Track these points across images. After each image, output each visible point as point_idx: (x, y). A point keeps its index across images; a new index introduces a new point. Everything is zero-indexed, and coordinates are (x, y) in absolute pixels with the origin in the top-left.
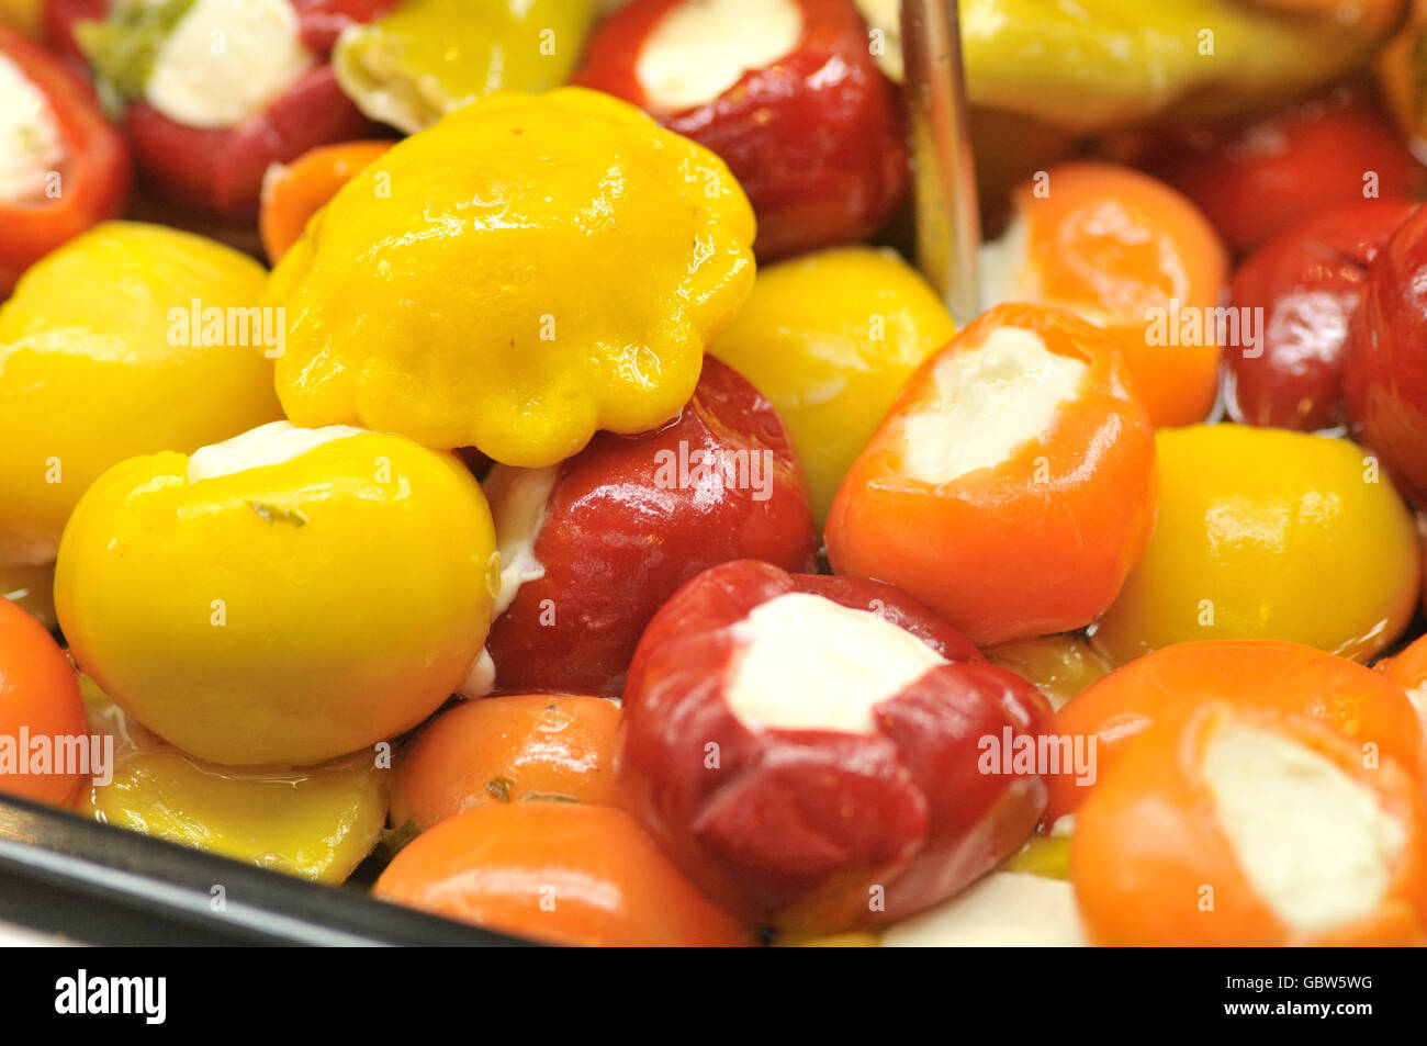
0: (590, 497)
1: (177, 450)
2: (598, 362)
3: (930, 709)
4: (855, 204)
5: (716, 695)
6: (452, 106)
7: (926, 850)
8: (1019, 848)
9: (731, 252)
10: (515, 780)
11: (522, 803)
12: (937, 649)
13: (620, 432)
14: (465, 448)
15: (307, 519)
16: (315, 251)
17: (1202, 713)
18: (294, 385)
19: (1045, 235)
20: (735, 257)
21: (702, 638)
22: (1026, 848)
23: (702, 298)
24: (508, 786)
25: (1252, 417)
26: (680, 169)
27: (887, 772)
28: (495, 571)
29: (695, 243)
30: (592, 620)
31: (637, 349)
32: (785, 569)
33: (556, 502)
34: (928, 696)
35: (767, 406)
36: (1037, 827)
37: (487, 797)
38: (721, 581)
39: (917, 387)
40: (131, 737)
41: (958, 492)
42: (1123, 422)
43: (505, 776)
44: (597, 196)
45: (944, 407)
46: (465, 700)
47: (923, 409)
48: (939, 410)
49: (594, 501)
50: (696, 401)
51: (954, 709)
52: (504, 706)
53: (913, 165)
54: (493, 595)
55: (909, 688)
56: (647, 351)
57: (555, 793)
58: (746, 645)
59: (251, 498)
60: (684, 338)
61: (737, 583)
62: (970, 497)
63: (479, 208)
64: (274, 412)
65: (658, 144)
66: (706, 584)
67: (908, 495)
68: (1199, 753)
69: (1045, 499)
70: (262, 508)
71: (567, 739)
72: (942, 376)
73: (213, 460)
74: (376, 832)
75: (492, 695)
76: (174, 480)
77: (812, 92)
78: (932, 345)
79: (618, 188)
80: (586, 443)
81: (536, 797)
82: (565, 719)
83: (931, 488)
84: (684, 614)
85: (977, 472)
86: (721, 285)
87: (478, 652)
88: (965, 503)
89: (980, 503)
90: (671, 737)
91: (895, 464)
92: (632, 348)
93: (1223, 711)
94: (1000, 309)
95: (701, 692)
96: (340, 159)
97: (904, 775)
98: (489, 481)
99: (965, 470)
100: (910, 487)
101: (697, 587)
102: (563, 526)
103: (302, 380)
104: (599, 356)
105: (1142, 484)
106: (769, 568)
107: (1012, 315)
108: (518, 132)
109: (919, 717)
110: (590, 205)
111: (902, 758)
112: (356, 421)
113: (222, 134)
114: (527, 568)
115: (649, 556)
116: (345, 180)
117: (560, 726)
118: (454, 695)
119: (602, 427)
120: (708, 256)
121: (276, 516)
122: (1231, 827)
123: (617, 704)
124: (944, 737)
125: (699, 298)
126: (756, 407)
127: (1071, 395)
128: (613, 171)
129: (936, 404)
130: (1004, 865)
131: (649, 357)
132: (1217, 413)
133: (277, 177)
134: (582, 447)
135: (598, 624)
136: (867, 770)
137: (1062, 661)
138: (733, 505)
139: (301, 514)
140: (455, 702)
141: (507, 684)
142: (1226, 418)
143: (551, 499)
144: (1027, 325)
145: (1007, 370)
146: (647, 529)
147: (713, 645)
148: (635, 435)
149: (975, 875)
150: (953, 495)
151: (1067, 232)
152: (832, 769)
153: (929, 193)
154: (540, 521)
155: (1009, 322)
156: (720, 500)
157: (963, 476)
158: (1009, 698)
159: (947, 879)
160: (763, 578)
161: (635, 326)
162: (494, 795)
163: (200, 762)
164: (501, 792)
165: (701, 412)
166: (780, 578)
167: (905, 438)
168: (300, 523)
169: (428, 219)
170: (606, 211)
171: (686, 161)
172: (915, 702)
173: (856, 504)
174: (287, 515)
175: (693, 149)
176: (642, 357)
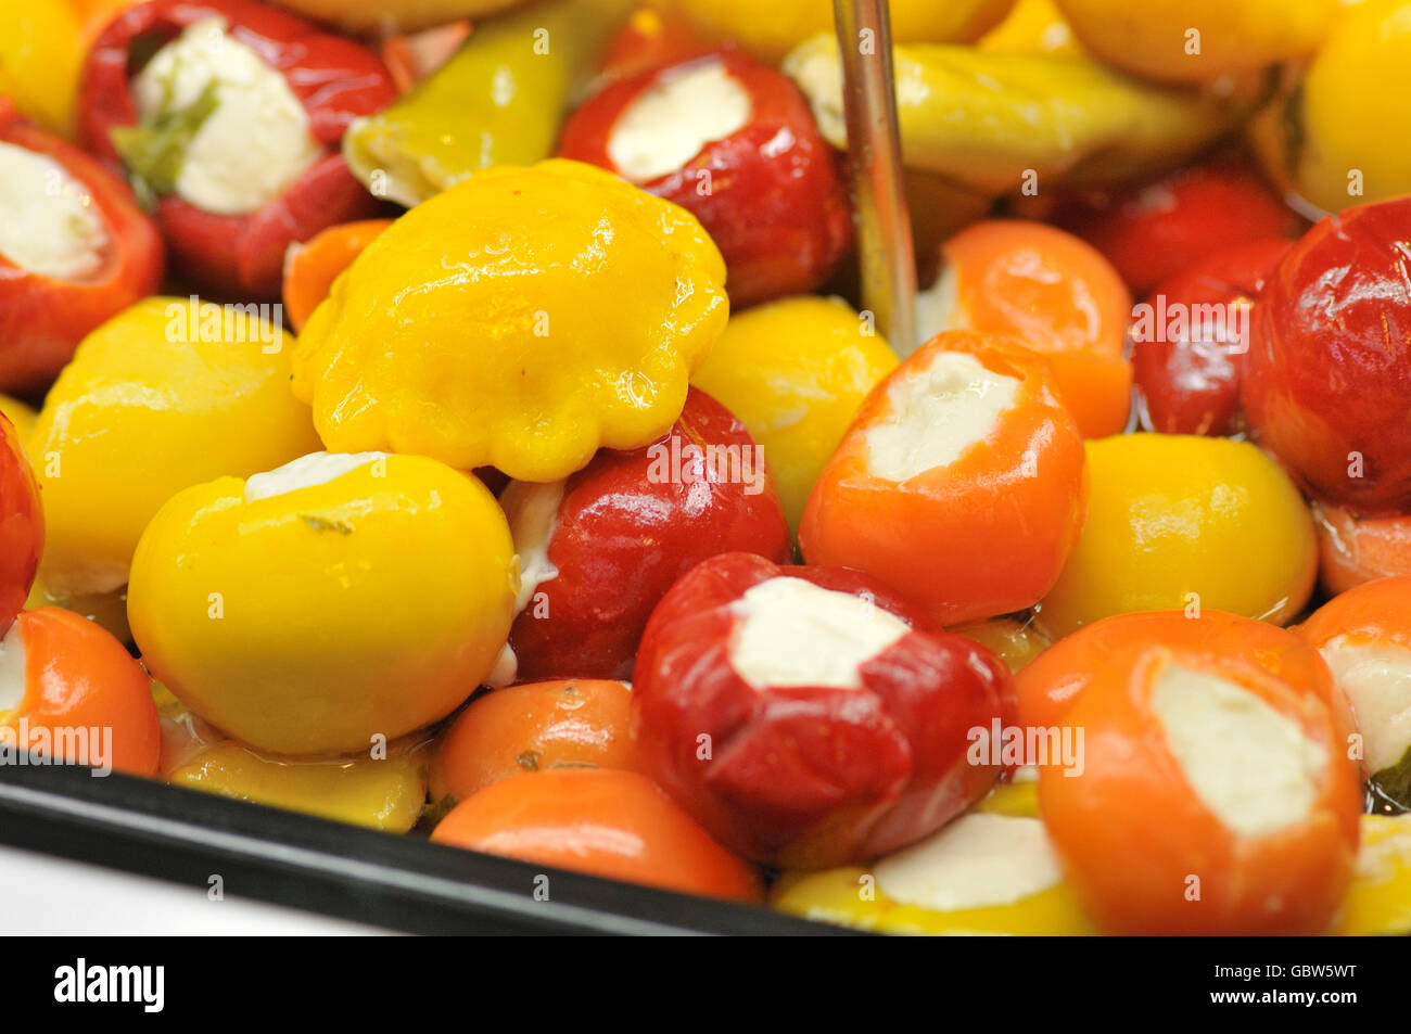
0: (596, 505)
1: (235, 475)
2: (598, 386)
3: (908, 667)
4: (805, 260)
5: (722, 659)
6: (451, 181)
7: (911, 788)
8: (986, 793)
9: (708, 291)
10: (542, 752)
11: (550, 771)
12: (906, 623)
13: (619, 449)
14: (484, 468)
15: (353, 528)
16: (341, 307)
17: (1147, 657)
18: (330, 419)
19: (972, 282)
20: (712, 295)
21: (705, 615)
22: (992, 793)
23: (686, 329)
24: (536, 758)
25: (1161, 427)
26: (658, 223)
27: (872, 723)
28: (516, 573)
29: (676, 283)
30: (603, 611)
31: (631, 375)
32: (771, 559)
33: (566, 511)
34: (906, 655)
35: (741, 428)
36: (1000, 775)
37: (518, 769)
38: (717, 569)
39: (874, 406)
40: (198, 734)
41: (917, 488)
42: (1055, 425)
43: (533, 748)
44: (591, 243)
45: (898, 421)
46: (491, 690)
47: (880, 422)
48: (894, 423)
49: (600, 509)
50: (682, 421)
51: (928, 664)
52: (526, 692)
53: (857, 218)
54: (515, 592)
55: (888, 650)
56: (641, 374)
57: (578, 762)
58: (744, 619)
59: (302, 513)
60: (672, 364)
61: (731, 569)
62: (928, 492)
63: (490, 255)
64: (315, 444)
65: (638, 202)
66: (704, 572)
67: (874, 492)
68: (1147, 690)
69: (993, 491)
70: (313, 520)
71: (587, 716)
72: (895, 394)
73: (264, 485)
74: (418, 807)
75: (514, 685)
76: (234, 501)
77: (766, 157)
78: (880, 375)
79: (608, 236)
80: (591, 457)
81: (561, 766)
82: (583, 698)
83: (894, 485)
84: (687, 597)
85: (931, 471)
86: (701, 319)
87: (501, 647)
88: (923, 497)
89: (938, 497)
90: (683, 702)
91: (861, 467)
92: (628, 374)
93: (1164, 654)
94: (942, 337)
95: (708, 658)
96: (352, 234)
97: (888, 723)
98: (504, 495)
99: (921, 470)
100: (875, 485)
101: (696, 574)
102: (574, 531)
103: (337, 416)
104: (598, 381)
105: (1076, 479)
106: (758, 558)
107: (951, 342)
108: (517, 193)
109: (900, 674)
110: (586, 250)
111: (886, 707)
112: (388, 448)
113: (244, 218)
114: (542, 571)
115: (650, 553)
116: (357, 252)
117: (580, 704)
118: (481, 686)
119: (602, 446)
120: (688, 294)
121: (324, 526)
122: (1177, 750)
123: (628, 687)
124: (921, 689)
125: (683, 330)
126: (733, 429)
127: (1011, 405)
128: (603, 222)
129: (892, 417)
130: (973, 808)
131: (643, 381)
132: (1132, 424)
133: (296, 253)
134: (587, 462)
135: (607, 616)
136: (855, 719)
137: (1010, 640)
138: (721, 508)
139: (349, 525)
140: (482, 692)
141: (528, 673)
142: (1140, 428)
143: (560, 510)
144: (966, 350)
145: (954, 385)
146: (648, 531)
147: (715, 618)
148: (631, 451)
149: (950, 815)
150: (914, 491)
151: (992, 278)
152: (826, 720)
153: (871, 244)
154: (552, 530)
155: (950, 347)
156: (710, 504)
157: (922, 474)
158: (974, 658)
159: (928, 817)
160: (752, 565)
161: (629, 355)
162: (524, 766)
163: (263, 752)
164: (530, 764)
165: (688, 431)
166: (767, 565)
167: (868, 445)
168: (348, 532)
169: (445, 267)
170: (601, 255)
171: (663, 216)
172: (895, 661)
173: (828, 503)
174: (336, 525)
175: (670, 207)
176: (638, 382)
